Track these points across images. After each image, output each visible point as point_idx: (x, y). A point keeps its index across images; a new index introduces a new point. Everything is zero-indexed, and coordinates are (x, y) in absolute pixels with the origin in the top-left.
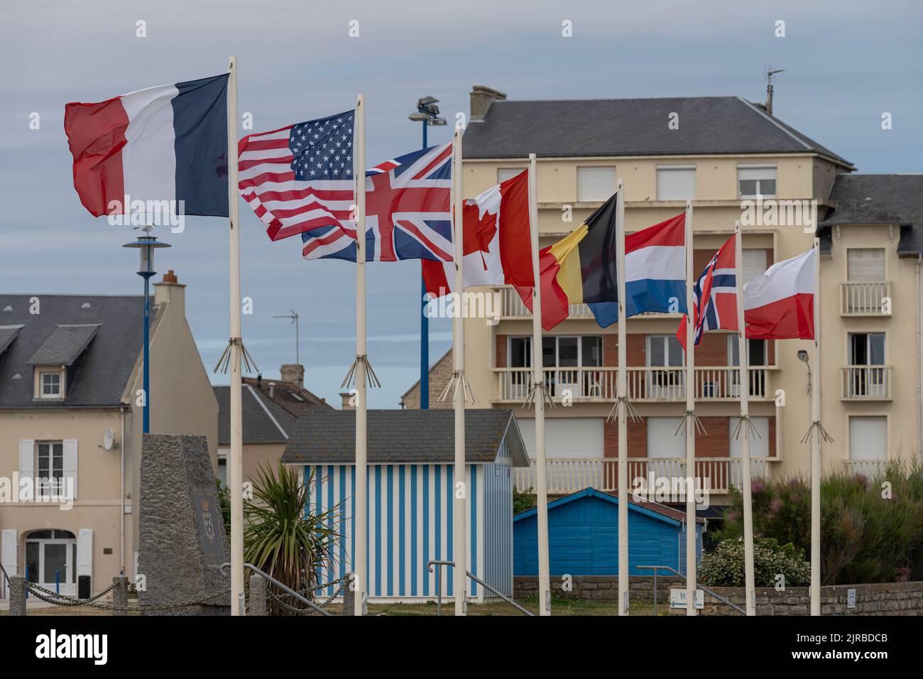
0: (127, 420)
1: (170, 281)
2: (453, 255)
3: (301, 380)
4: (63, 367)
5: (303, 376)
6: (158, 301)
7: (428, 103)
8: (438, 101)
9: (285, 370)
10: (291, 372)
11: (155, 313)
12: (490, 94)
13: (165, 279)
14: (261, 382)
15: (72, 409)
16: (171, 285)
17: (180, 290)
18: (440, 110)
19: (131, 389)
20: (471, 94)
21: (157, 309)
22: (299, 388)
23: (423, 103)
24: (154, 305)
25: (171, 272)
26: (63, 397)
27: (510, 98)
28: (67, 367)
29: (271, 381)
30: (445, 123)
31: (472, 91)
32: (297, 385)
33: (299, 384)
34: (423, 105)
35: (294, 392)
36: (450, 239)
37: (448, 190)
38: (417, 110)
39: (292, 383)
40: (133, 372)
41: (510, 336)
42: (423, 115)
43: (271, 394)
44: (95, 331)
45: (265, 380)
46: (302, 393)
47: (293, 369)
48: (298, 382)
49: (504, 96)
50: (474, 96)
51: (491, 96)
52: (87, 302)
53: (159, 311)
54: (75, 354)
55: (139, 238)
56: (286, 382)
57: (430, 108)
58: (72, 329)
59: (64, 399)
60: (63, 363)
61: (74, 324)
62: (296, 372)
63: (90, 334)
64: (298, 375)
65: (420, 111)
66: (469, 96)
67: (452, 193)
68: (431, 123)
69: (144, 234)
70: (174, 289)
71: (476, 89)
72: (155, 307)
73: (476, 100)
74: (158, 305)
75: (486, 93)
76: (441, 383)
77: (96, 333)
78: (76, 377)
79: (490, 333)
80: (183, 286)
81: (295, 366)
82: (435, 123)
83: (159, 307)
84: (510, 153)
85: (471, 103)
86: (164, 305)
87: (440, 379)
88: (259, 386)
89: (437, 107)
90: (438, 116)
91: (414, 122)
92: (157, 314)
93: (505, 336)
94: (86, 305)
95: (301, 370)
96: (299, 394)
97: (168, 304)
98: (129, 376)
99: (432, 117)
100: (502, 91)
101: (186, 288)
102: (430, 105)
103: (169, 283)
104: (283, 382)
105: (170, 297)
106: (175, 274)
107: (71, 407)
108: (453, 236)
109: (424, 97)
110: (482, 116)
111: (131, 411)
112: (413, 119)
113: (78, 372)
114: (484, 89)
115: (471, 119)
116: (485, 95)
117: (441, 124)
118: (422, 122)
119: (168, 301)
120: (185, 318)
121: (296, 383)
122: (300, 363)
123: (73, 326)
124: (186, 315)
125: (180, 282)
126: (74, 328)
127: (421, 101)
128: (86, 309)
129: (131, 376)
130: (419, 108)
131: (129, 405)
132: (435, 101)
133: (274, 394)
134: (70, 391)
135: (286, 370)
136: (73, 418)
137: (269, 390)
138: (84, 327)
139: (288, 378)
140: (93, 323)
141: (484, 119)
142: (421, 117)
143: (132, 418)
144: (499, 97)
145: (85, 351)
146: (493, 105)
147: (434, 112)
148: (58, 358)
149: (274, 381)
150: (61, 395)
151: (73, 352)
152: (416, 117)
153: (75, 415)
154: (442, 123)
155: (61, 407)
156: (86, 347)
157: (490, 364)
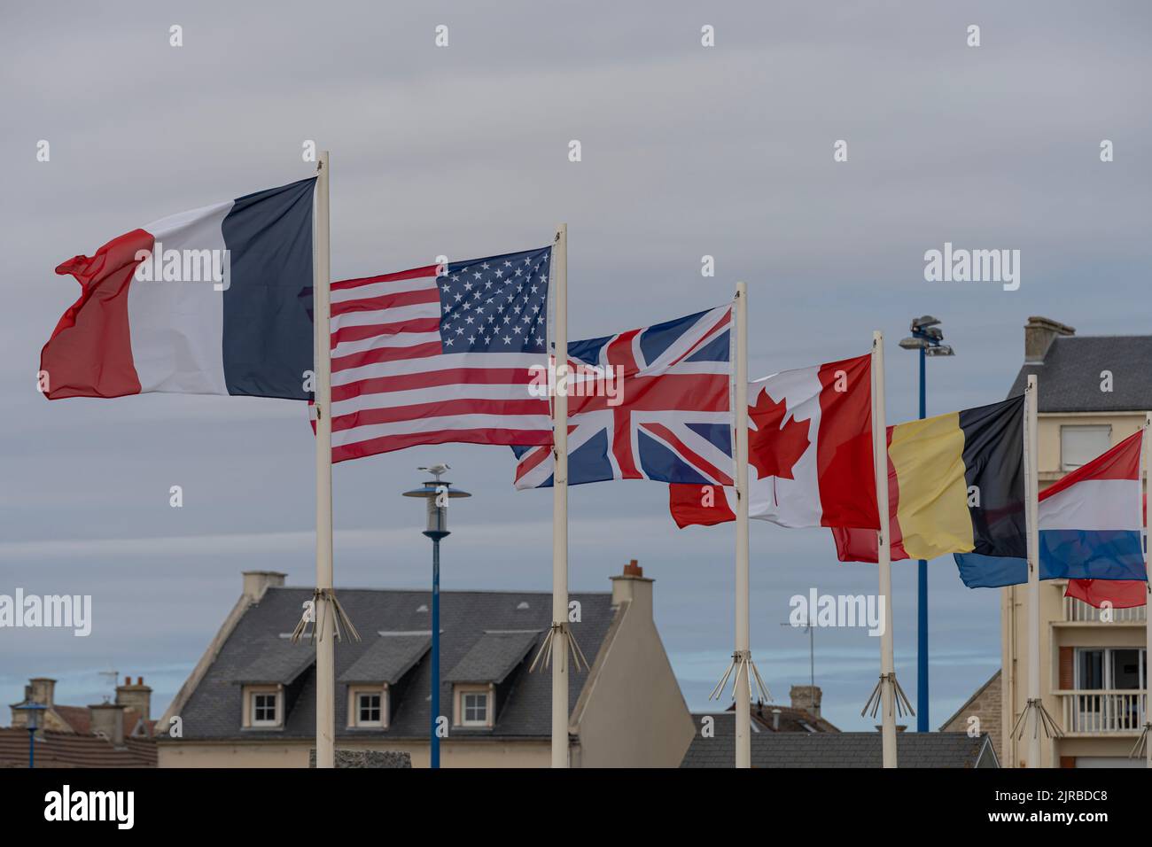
0: (574, 756)
1: (633, 574)
2: (733, 476)
3: (817, 707)
4: (491, 686)
5: (820, 702)
6: (617, 600)
7: (926, 325)
8: (939, 322)
9: (796, 693)
10: (805, 696)
11: (613, 615)
12: (1052, 328)
13: (625, 572)
14: (763, 709)
15: (503, 741)
16: (633, 579)
17: (645, 585)
18: (944, 336)
19: (579, 715)
20: (1027, 328)
21: (615, 611)
22: (814, 718)
23: (919, 324)
24: (612, 606)
25: (634, 562)
26: (491, 725)
27: (1078, 334)
28: (495, 685)
29: (776, 707)
30: (951, 353)
31: (1027, 323)
32: (812, 713)
33: (815, 712)
34: (919, 327)
35: (808, 722)
36: (728, 452)
37: (726, 378)
38: (911, 334)
39: (805, 711)
40: (582, 693)
41: (1078, 648)
42: (919, 341)
43: (776, 724)
44: (534, 638)
45: (769, 707)
46: (818, 724)
47: (806, 692)
48: (812, 709)
49: (1071, 331)
50: (1031, 330)
51: (1053, 331)
52: (525, 601)
53: (617, 613)
54: (507, 668)
55: (426, 483)
56: (796, 710)
57: (929, 333)
58: (504, 637)
59: (492, 727)
60: (491, 681)
61: (508, 629)
62: (810, 697)
63: (527, 642)
64: (813, 701)
65: (914, 336)
66: (1024, 330)
67: (732, 382)
68: (932, 352)
69: (433, 478)
70: (637, 584)
71: (1032, 320)
72: (613, 609)
73: (1033, 336)
74: (617, 606)
75: (1046, 326)
76: (991, 711)
77: (534, 642)
78: (508, 698)
79: (1051, 644)
80: (650, 581)
81: (809, 688)
82: (937, 352)
83: (618, 608)
84: (1077, 405)
85: (1027, 340)
86: (624, 605)
87: (989, 705)
88: (760, 714)
89: (940, 331)
90: (941, 343)
91: (908, 351)
92: (616, 617)
93: (1072, 649)
94: (524, 605)
95: (817, 693)
96: (814, 725)
97: (629, 606)
98: (577, 698)
99: (931, 344)
100: (1067, 324)
101: (654, 583)
102: (930, 327)
103: (632, 576)
104: (792, 710)
105: (633, 596)
106: (639, 565)
107: (501, 738)
108: (733, 448)
109: (920, 317)
110: (1040, 357)
111: (579, 744)
112: (906, 347)
113: (511, 692)
114: (1043, 321)
115: (1026, 361)
116: (1044, 328)
117: (944, 354)
118: (918, 351)
119: (630, 600)
120: (653, 624)
121: (811, 710)
122: (816, 685)
123: (506, 632)
124: (655, 619)
125: (645, 575)
126: (509, 634)
127: (915, 323)
128: (523, 610)
129: (579, 699)
130: (913, 331)
131: (576, 736)
132: (936, 322)
133: (779, 726)
134: (500, 717)
135: (798, 694)
136: (504, 752)
137: (772, 719)
138: (518, 634)
139: (800, 704)
140: (532, 629)
141: (1044, 361)
142: (916, 343)
143: (580, 754)
144: (1064, 332)
145: (520, 664)
146: (1055, 342)
147: (935, 337)
148: (485, 673)
149: (780, 708)
150: (488, 723)
151: (505, 666)
152: (909, 343)
153: (507, 749)
154: (947, 352)
155: (488, 738)
156: (521, 659)
157: (1051, 686)
